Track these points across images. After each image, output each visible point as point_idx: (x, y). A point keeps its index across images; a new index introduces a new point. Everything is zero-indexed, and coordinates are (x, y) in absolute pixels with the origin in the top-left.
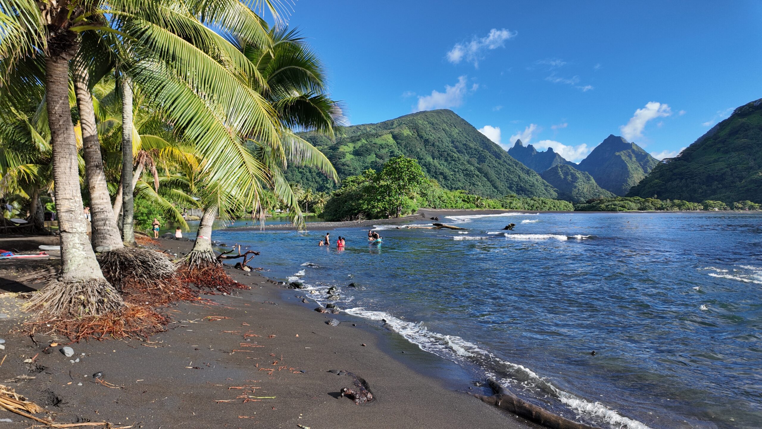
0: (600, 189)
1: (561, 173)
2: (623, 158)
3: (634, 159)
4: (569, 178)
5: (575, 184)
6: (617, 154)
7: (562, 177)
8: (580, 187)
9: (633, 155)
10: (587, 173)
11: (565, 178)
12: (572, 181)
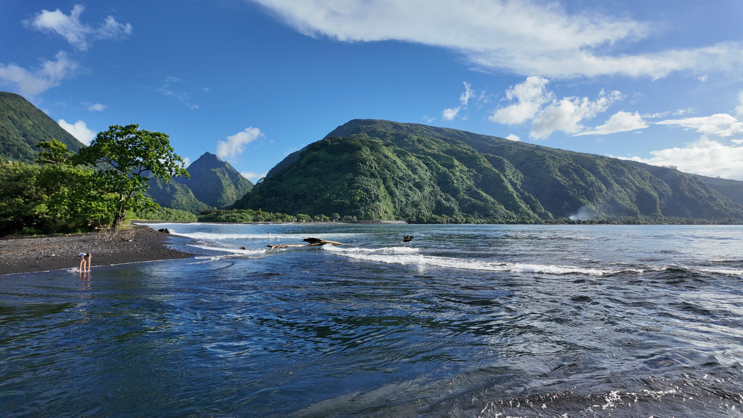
0: (197, 201)
1: (160, 184)
2: (218, 174)
3: (227, 176)
4: (168, 189)
5: (174, 196)
6: (213, 170)
7: (161, 188)
8: (179, 199)
9: (226, 173)
10: (185, 185)
11: (164, 189)
12: (171, 193)
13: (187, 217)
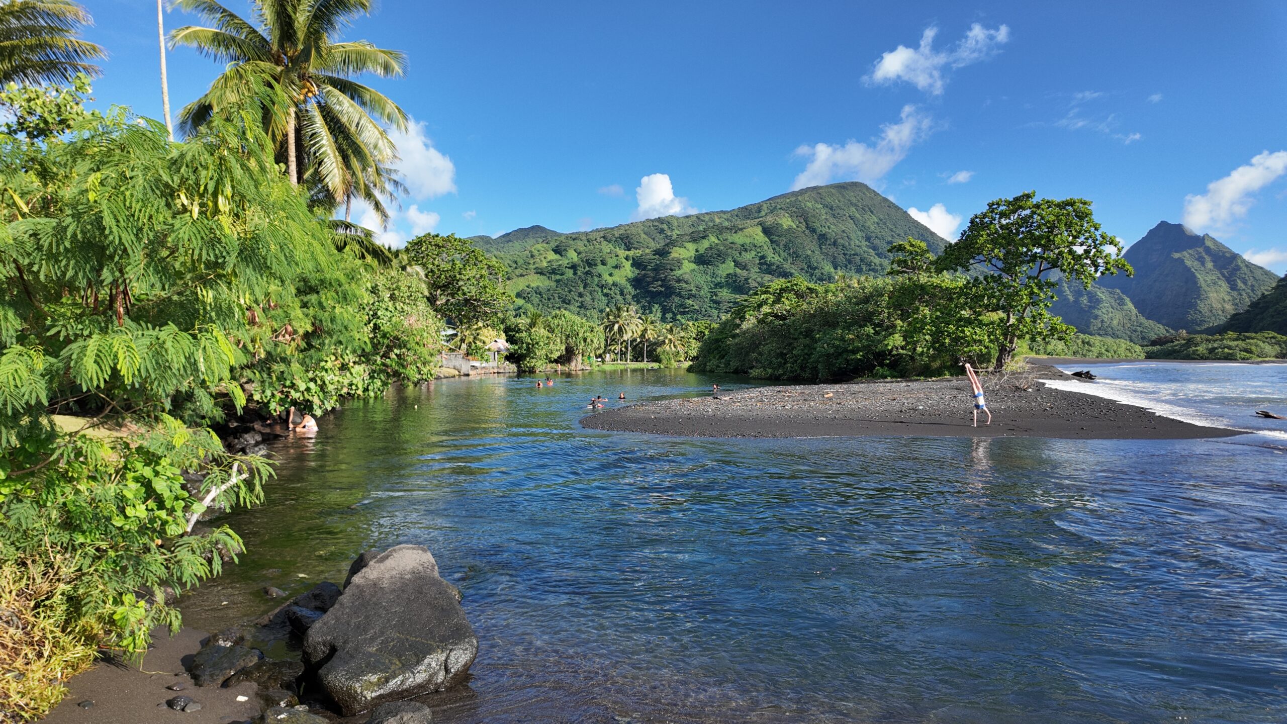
0: (1143, 320)
1: (1068, 292)
2: (1188, 263)
3: (1210, 265)
4: (1084, 300)
5: (1096, 311)
6: (1176, 255)
7: (1071, 298)
8: (1105, 318)
9: (1208, 258)
10: (1118, 291)
11: (1076, 301)
12: (1090, 307)
13: (1122, 351)
